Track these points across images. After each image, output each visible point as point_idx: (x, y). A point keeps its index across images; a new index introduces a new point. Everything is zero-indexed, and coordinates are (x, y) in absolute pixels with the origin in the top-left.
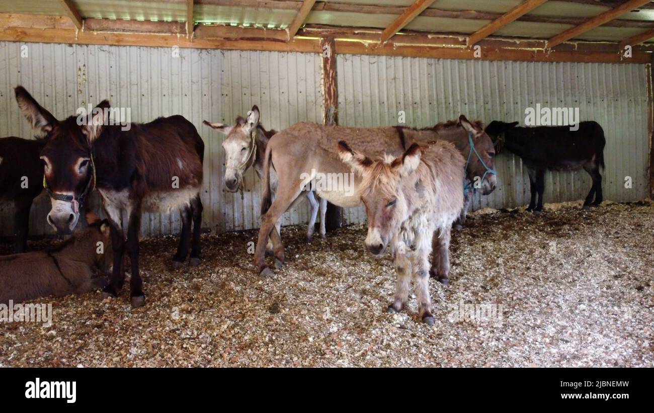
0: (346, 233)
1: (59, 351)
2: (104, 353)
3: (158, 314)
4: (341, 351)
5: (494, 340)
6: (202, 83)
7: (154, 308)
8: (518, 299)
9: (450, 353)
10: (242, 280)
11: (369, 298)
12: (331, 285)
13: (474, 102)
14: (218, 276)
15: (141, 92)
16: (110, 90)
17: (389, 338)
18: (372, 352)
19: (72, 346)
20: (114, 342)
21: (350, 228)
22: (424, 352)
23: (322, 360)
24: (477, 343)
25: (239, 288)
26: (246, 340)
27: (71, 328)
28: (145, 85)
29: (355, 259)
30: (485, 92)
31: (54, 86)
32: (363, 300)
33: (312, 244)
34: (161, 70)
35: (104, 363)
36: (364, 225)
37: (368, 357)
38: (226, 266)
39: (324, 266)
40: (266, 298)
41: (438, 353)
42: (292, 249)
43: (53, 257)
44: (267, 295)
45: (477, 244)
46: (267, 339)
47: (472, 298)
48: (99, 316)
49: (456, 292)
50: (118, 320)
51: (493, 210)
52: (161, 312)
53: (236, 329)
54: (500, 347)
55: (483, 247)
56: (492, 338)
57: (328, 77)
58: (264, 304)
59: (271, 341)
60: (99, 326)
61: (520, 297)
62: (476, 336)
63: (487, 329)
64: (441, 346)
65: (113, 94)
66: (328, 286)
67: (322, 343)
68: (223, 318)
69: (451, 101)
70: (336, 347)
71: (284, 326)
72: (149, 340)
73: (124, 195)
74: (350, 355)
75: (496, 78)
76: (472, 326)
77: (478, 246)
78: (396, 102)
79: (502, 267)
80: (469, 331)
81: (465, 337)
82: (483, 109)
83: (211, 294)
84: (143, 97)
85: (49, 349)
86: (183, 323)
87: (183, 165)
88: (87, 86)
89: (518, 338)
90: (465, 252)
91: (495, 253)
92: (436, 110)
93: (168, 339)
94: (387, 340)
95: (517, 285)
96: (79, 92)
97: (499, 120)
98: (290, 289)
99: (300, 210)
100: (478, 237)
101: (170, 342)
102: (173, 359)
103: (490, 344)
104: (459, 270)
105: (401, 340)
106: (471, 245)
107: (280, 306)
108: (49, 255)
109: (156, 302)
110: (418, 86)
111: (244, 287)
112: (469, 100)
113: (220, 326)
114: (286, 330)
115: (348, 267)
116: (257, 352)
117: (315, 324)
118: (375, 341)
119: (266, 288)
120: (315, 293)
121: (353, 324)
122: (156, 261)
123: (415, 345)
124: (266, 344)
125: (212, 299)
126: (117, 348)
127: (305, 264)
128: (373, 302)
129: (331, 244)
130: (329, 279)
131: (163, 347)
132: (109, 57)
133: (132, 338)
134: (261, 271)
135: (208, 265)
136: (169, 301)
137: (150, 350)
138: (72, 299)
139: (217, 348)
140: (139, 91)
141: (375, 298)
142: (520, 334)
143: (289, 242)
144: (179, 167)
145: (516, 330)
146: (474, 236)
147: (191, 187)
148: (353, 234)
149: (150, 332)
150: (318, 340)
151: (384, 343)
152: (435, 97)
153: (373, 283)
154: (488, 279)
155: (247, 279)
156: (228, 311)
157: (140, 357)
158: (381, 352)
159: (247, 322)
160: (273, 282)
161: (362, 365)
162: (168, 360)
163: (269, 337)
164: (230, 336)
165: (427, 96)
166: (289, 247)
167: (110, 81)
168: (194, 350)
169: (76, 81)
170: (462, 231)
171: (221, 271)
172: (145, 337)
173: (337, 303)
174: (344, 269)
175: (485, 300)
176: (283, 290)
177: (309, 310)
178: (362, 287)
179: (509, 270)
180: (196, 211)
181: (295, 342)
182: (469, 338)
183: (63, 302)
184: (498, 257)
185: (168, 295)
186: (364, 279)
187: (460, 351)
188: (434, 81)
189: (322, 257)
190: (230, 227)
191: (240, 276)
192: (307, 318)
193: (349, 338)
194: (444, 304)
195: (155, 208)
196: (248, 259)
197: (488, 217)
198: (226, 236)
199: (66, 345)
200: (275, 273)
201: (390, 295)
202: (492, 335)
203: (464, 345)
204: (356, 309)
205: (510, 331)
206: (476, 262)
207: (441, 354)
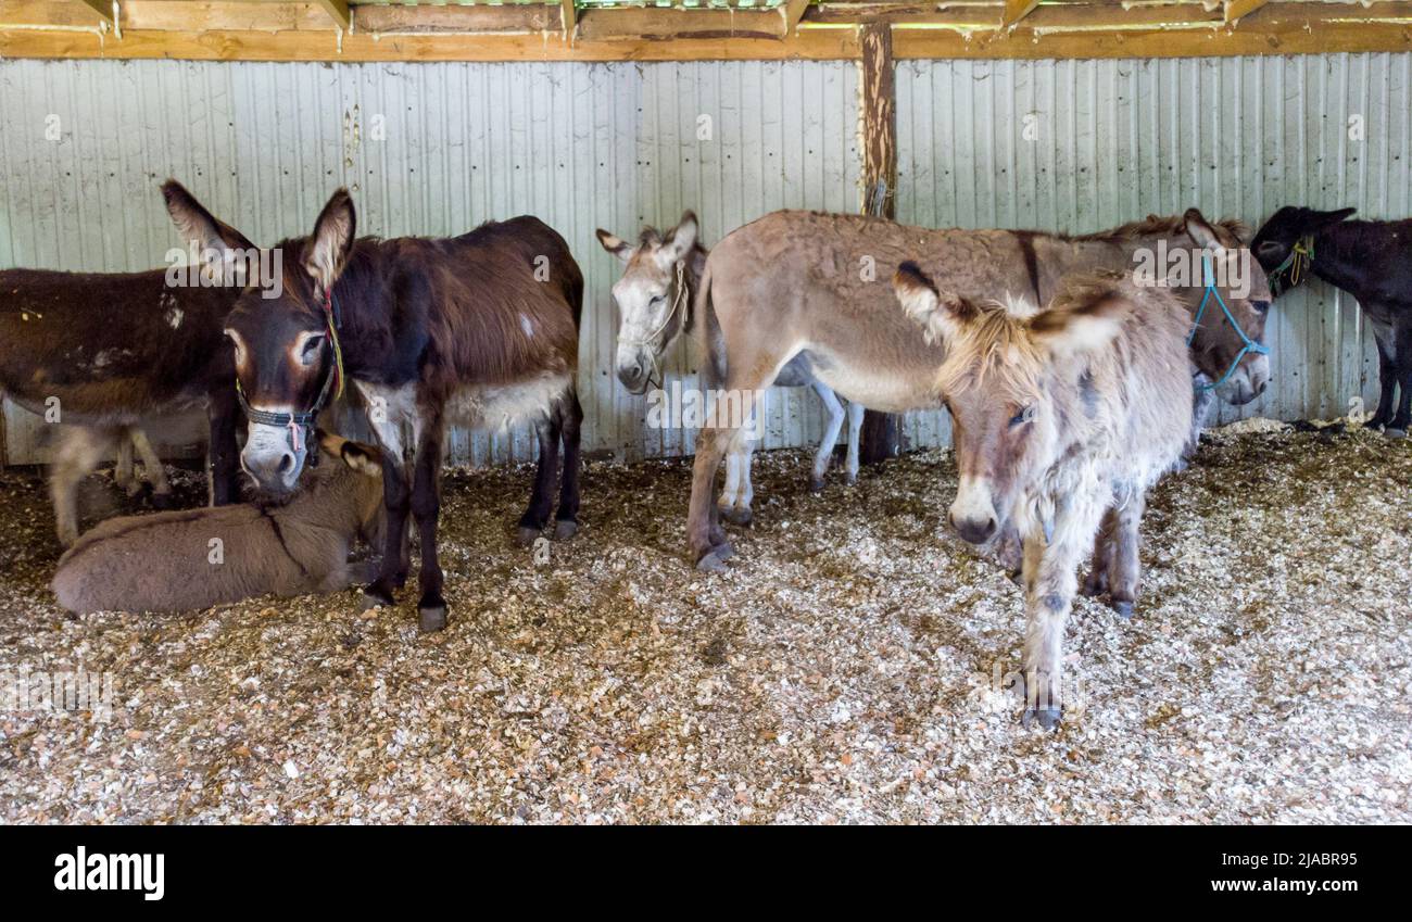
0: (907, 470)
1: (259, 726)
2: (343, 737)
3: (468, 652)
4: (849, 777)
5: (1241, 780)
6: (595, 138)
7: (463, 637)
8: (1318, 669)
9: (1118, 806)
10: (656, 578)
11: (934, 641)
12: (850, 601)
13: (1237, 161)
14: (607, 566)
15: (470, 162)
16: (408, 157)
17: (967, 753)
18: (922, 785)
19: (285, 715)
20: (368, 713)
21: (917, 458)
22: (1052, 796)
23: (800, 797)
24: (1194, 784)
25: (644, 599)
26: (642, 727)
27: (290, 672)
28: (478, 145)
29: (915, 538)
30: (1267, 135)
31: (298, 152)
32: (919, 646)
33: (823, 494)
34: (511, 112)
35: (340, 759)
36: (949, 453)
37: (910, 798)
38: (629, 543)
39: (842, 552)
40: (700, 626)
41: (1087, 804)
42: (776, 507)
43: (271, 518)
44: (704, 619)
45: (1219, 512)
46: (685, 731)
47: (1191, 657)
48: (350, 650)
49: (1151, 640)
50: (384, 660)
51: (1273, 422)
52: (476, 647)
53: (623, 699)
54: (1257, 800)
55: (1235, 521)
56: (1237, 774)
57: (874, 116)
58: (695, 641)
59: (696, 735)
60: (346, 674)
61: (1324, 665)
62: (1193, 764)
63: (1225, 749)
64: (1097, 782)
65: (414, 166)
66: (843, 605)
67: (806, 753)
68: (601, 669)
69: (1174, 162)
70: (838, 764)
71: (731, 697)
72: (438, 712)
73: (406, 395)
74: (867, 788)
75: (1300, 99)
76: (1185, 734)
77: (1223, 518)
78: (1036, 168)
79: (1281, 578)
80: (1174, 749)
81: (1162, 766)
82: (1258, 177)
83: (583, 609)
84: (474, 172)
85: (240, 719)
86: (515, 676)
87: (532, 328)
88: (362, 151)
89: (1309, 782)
90: (1187, 534)
91: (1266, 538)
92: (1135, 183)
93: (478, 714)
94: (963, 755)
95: (1319, 631)
96: (348, 164)
97: (1301, 203)
98: (757, 607)
99: (805, 415)
100: (1226, 492)
101: (481, 722)
102: (479, 763)
103: (1227, 792)
104: (1166, 579)
105: (995, 759)
106: (1205, 514)
107: (729, 647)
108: (264, 514)
109: (467, 624)
110: (1091, 129)
111: (658, 595)
112: (1222, 158)
113: (591, 689)
114: (733, 710)
115: (896, 559)
116: (660, 762)
117: (800, 699)
118: (932, 756)
119: (704, 600)
120: (810, 620)
121: (889, 705)
122: (489, 523)
123: (1030, 775)
124: (683, 742)
125: (585, 622)
126: (372, 726)
127: (801, 544)
128: (941, 653)
129: (866, 497)
130: (849, 586)
131: (463, 731)
132: (406, 88)
133: (405, 705)
134: (700, 559)
135: (591, 539)
136: (496, 621)
137: (437, 737)
138: (307, 605)
139: (575, 745)
140: (466, 158)
141: (949, 643)
142: (1317, 770)
143: (777, 487)
144: (524, 335)
145: (1304, 758)
146: (1215, 490)
147: (551, 374)
148: (922, 473)
149: (442, 694)
150: (799, 744)
151: (955, 764)
152: (1134, 153)
153: (951, 603)
154: (1241, 607)
155: (667, 575)
156: (614, 653)
157: (413, 753)
158: (944, 786)
159: (651, 682)
160: (722, 586)
161: (895, 818)
162: (468, 763)
163: (692, 724)
164: (611, 714)
165: (1112, 152)
166: (772, 500)
167: (407, 138)
168: (525, 745)
169: (340, 141)
170: (1185, 477)
171: (614, 555)
172: (431, 705)
173: (859, 647)
174: (886, 561)
175: (1227, 664)
176: (740, 606)
177: (790, 663)
178: (921, 610)
179: (1301, 588)
180: (567, 422)
181: (746, 742)
182: (1172, 767)
183: (288, 611)
184: (1273, 552)
185: (494, 608)
186: (928, 590)
187: (1146, 801)
188: (1132, 113)
189: (841, 530)
190: (654, 450)
191: (654, 569)
192: (784, 682)
193: (869, 745)
194: (1117, 668)
195: (475, 420)
196: (678, 526)
197: (1257, 440)
198: (645, 468)
199: (273, 712)
200: (730, 565)
201: (986, 635)
202: (1236, 766)
203: (1156, 785)
204: (899, 666)
205: (1287, 759)
206: (1214, 561)
207: (1094, 806)
